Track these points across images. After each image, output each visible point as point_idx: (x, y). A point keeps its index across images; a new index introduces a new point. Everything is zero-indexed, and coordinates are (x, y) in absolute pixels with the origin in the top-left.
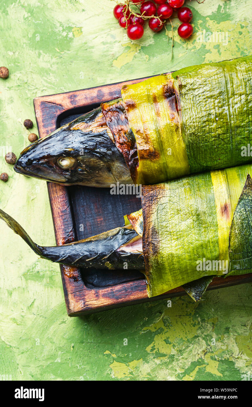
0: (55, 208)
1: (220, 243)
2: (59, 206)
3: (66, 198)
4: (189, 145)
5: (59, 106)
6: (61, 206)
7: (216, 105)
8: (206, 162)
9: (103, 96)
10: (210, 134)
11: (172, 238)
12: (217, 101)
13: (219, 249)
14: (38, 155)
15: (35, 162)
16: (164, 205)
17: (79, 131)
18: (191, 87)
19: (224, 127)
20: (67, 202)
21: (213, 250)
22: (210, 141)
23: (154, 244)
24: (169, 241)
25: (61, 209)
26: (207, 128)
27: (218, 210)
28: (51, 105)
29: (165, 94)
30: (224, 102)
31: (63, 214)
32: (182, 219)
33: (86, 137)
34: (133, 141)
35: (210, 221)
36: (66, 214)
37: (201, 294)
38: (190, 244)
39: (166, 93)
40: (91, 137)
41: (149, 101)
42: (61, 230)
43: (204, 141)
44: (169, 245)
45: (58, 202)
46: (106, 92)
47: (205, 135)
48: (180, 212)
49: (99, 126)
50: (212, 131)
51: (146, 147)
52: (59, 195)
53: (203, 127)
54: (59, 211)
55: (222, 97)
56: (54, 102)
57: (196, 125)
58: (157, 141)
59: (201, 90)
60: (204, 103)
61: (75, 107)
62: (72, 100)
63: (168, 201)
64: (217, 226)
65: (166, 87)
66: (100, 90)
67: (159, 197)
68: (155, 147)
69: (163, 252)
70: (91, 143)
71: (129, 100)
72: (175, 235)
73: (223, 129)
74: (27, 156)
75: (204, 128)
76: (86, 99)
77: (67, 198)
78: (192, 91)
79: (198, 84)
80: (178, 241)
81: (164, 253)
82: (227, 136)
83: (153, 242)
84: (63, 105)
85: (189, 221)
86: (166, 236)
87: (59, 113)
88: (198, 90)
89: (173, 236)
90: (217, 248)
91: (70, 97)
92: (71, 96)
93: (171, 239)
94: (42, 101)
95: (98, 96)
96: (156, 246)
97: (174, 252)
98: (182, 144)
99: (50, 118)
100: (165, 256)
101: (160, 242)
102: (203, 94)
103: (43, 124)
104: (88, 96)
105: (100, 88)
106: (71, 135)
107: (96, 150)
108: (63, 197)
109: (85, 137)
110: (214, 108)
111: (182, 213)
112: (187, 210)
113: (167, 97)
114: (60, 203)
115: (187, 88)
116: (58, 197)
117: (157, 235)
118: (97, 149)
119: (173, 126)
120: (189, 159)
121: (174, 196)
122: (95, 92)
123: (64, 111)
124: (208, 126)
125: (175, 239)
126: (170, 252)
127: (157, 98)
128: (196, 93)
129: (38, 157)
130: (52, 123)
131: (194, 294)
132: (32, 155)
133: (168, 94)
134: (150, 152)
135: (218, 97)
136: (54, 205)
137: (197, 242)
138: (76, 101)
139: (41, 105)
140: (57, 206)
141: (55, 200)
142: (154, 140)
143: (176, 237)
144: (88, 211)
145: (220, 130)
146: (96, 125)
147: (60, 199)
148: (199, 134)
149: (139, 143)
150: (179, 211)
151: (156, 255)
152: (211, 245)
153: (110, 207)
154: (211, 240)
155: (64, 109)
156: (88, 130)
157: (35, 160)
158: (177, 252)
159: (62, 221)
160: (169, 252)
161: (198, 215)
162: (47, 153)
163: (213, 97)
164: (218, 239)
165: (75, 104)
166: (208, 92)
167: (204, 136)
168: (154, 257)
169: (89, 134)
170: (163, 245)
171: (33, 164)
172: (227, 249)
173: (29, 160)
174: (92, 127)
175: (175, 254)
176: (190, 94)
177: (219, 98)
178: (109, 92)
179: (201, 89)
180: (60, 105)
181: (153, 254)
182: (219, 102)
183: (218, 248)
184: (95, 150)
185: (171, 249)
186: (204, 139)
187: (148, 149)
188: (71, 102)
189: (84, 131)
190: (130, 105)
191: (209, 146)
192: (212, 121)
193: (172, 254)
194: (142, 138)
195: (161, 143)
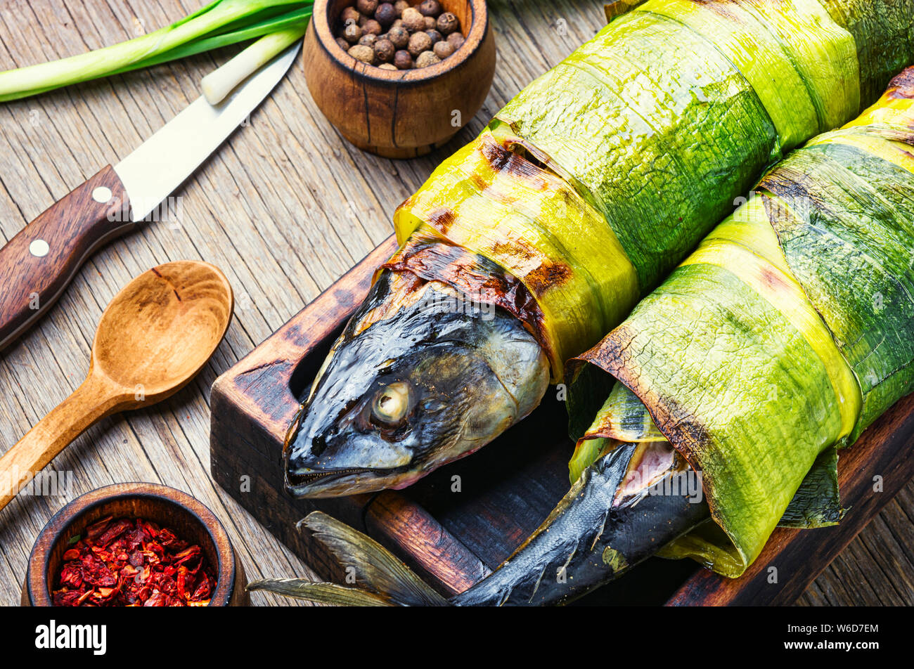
0: (418, 549)
1: (811, 340)
2: (422, 541)
3: (423, 516)
4: (612, 212)
5: (276, 365)
6: (428, 538)
7: (606, 115)
8: (659, 241)
9: (352, 296)
10: (634, 169)
11: (714, 393)
12: (601, 110)
13: (817, 355)
14: (327, 418)
15: (329, 438)
16: (648, 348)
17: (378, 325)
18: (534, 116)
19: (650, 144)
20: (431, 523)
21: (807, 363)
22: (643, 185)
23: (689, 424)
24: (710, 401)
25: (432, 543)
26: (622, 162)
27: (758, 287)
28: (257, 373)
29: (494, 164)
30: (616, 104)
31: (442, 549)
32: (705, 347)
33: (400, 323)
34: (499, 272)
35: (761, 313)
36: (448, 547)
37: (836, 503)
38: (757, 379)
39: (492, 160)
40: (410, 317)
41: (470, 193)
42: (463, 581)
43: (632, 190)
44: (719, 409)
45: (415, 533)
46: (352, 286)
47: (627, 177)
48: (690, 337)
49: (410, 292)
50: (635, 164)
51: (535, 263)
52: (406, 521)
53: (613, 164)
54: (431, 549)
55: (604, 99)
56: (261, 364)
57: (598, 166)
58: (547, 242)
59: (558, 111)
60: (583, 127)
61: (310, 348)
62: (296, 338)
63: (650, 337)
64: (780, 314)
65: (485, 150)
66: (338, 290)
67: (624, 345)
68: (549, 255)
69: (717, 428)
70: (418, 328)
71: (432, 210)
72: (714, 382)
73: (650, 148)
74: (306, 437)
75: (617, 165)
76: (322, 320)
77: (427, 515)
78: (542, 122)
79: (542, 104)
80: (730, 388)
81: (723, 427)
82: (666, 157)
83: (684, 421)
84: (283, 358)
85: (722, 341)
86: (698, 399)
87: (286, 378)
88: (551, 113)
89: (711, 387)
90: (813, 355)
91: (288, 335)
92: (289, 333)
93: (713, 396)
94: (235, 376)
95: (340, 302)
96: (694, 424)
97: (738, 413)
98: (597, 219)
99: (276, 396)
100: (726, 431)
101: (696, 414)
102: (566, 114)
103: (268, 416)
104: (322, 314)
105: (335, 288)
106: (366, 342)
107: (439, 336)
108: (418, 520)
109: (397, 325)
110: (606, 123)
111: (695, 336)
112: (701, 324)
113: (500, 167)
114: (421, 533)
115: (528, 124)
116: (406, 524)
117: (679, 406)
118: (438, 333)
119: (556, 198)
120: (626, 248)
121: (652, 324)
122: (330, 300)
123: (293, 368)
124: (620, 158)
125: (721, 389)
126: (731, 416)
127: (483, 179)
128: (550, 120)
129: (331, 421)
130: (287, 403)
131: (820, 517)
132: (316, 427)
133: (498, 160)
134: (548, 269)
135: (597, 102)
136: (411, 545)
137: (766, 366)
138: (305, 335)
139: (239, 385)
140: (418, 543)
141: (404, 534)
142: (540, 243)
143: (719, 386)
144: (481, 534)
145: (647, 153)
146: (402, 293)
147: (414, 527)
148: (615, 180)
149: (514, 268)
150: (687, 337)
151: (709, 443)
152: (797, 354)
153: (518, 499)
154: (789, 345)
155: (292, 365)
156: (393, 312)
157: (326, 433)
158: (745, 409)
159: (450, 563)
160: (730, 418)
161: (730, 318)
162: (345, 402)
163: (589, 107)
164: (802, 336)
165: (308, 342)
166: (574, 105)
167: (628, 180)
168: (707, 450)
169: (401, 315)
170: (707, 415)
171: (329, 445)
172: (831, 345)
173: (315, 440)
174: (397, 301)
175: (742, 415)
176: (542, 130)
177: (600, 102)
178: (356, 283)
179: (555, 109)
180: (278, 362)
181: (701, 446)
182: (608, 109)
183: (813, 353)
184: (435, 337)
185: (727, 412)
186: (631, 185)
187: (539, 264)
188: (296, 343)
189: (387, 318)
190: (441, 218)
191: (648, 196)
192: (621, 145)
193: (737, 420)
194: (514, 252)
195: (556, 243)
